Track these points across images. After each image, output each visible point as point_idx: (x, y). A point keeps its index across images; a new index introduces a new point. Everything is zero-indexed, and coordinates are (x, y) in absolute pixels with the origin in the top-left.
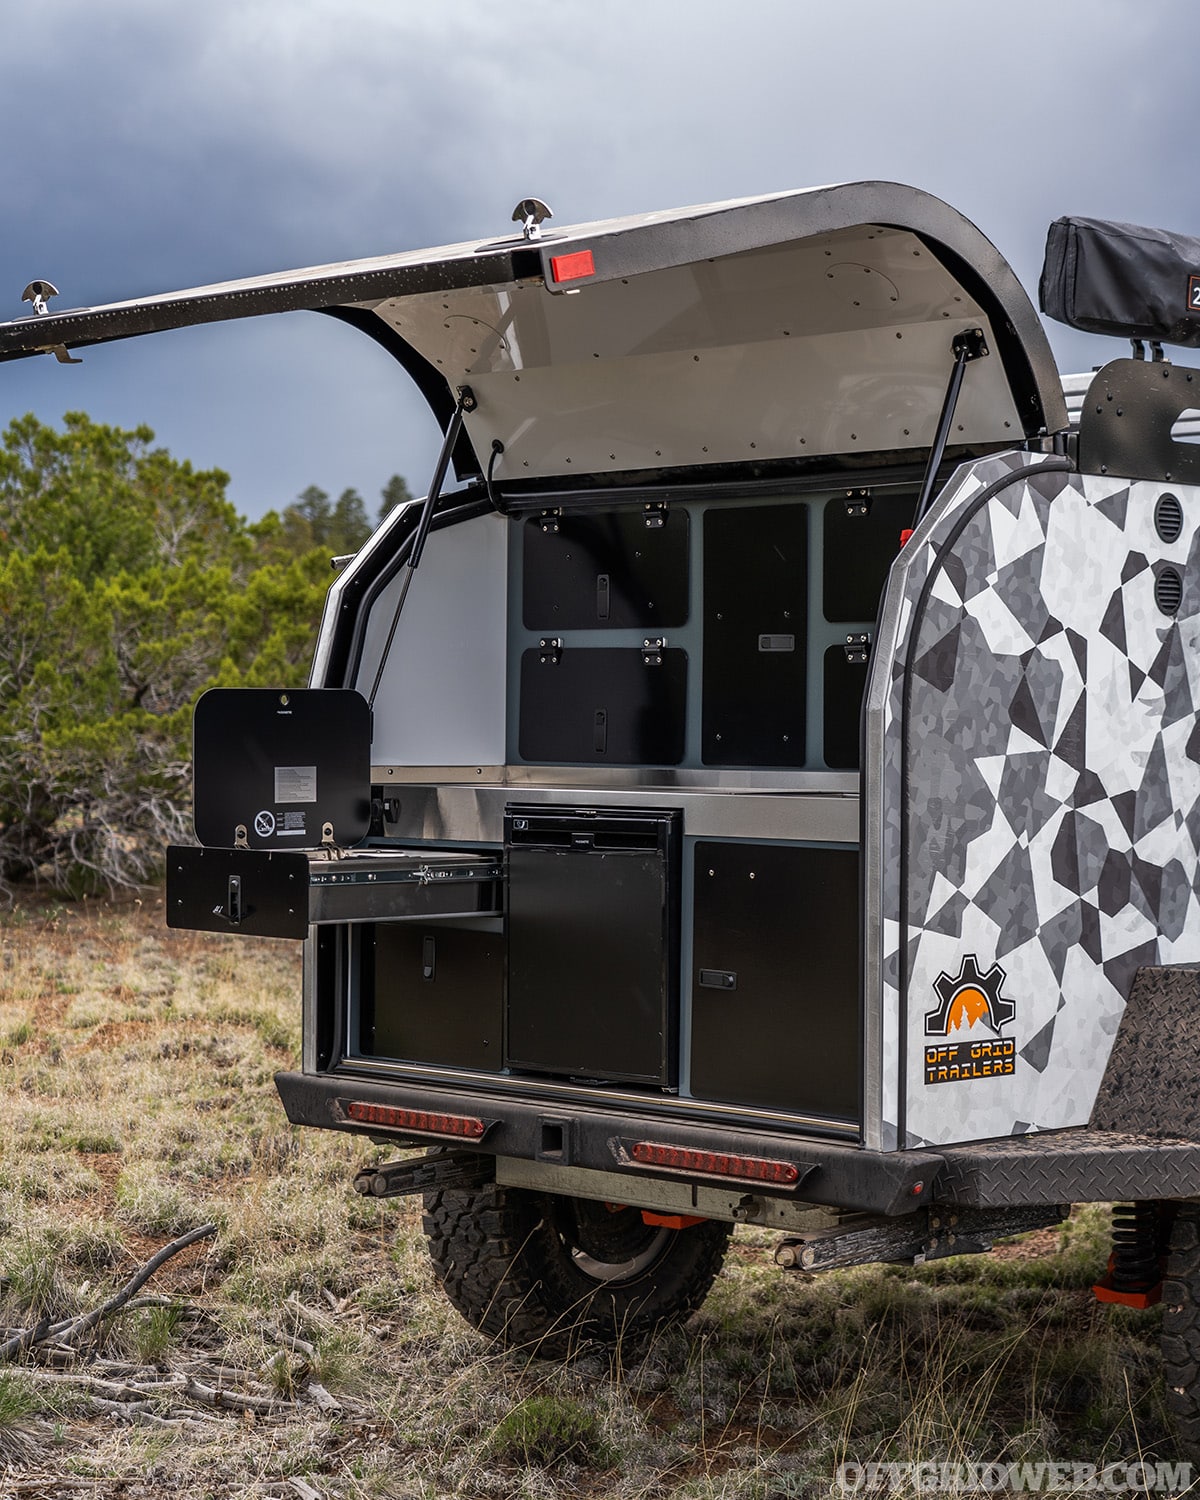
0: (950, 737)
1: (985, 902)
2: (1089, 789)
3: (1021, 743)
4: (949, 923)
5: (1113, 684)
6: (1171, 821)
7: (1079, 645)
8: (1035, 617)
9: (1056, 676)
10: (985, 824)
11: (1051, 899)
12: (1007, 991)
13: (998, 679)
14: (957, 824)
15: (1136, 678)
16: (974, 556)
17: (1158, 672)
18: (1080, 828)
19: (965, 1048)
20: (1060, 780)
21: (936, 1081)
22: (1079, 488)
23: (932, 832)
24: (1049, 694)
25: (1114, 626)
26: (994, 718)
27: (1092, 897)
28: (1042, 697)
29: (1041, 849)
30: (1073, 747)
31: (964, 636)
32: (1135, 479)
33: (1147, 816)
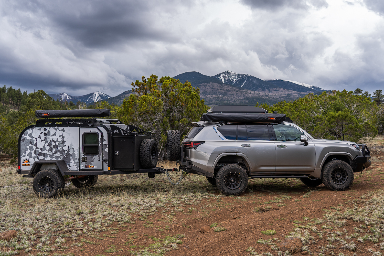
0: (24, 145)
1: (28, 155)
2: (37, 148)
3: (30, 145)
4: (24, 156)
5: (40, 141)
6: (46, 150)
7: (36, 139)
8: (32, 137)
9: (34, 141)
10: (28, 150)
11: (34, 155)
12: (29, 161)
13: (28, 141)
14: (25, 150)
15: (42, 141)
16: (26, 133)
17: (44, 140)
18: (36, 151)
19: (26, 164)
20: (34, 147)
21: (23, 166)
22: (36, 128)
23: (23, 151)
24: (33, 142)
25: (40, 137)
26: (28, 143)
27: (38, 155)
28: (32, 142)
29: (33, 152)
30: (36, 145)
31: (25, 138)
32: (41, 127)
33: (43, 150)
